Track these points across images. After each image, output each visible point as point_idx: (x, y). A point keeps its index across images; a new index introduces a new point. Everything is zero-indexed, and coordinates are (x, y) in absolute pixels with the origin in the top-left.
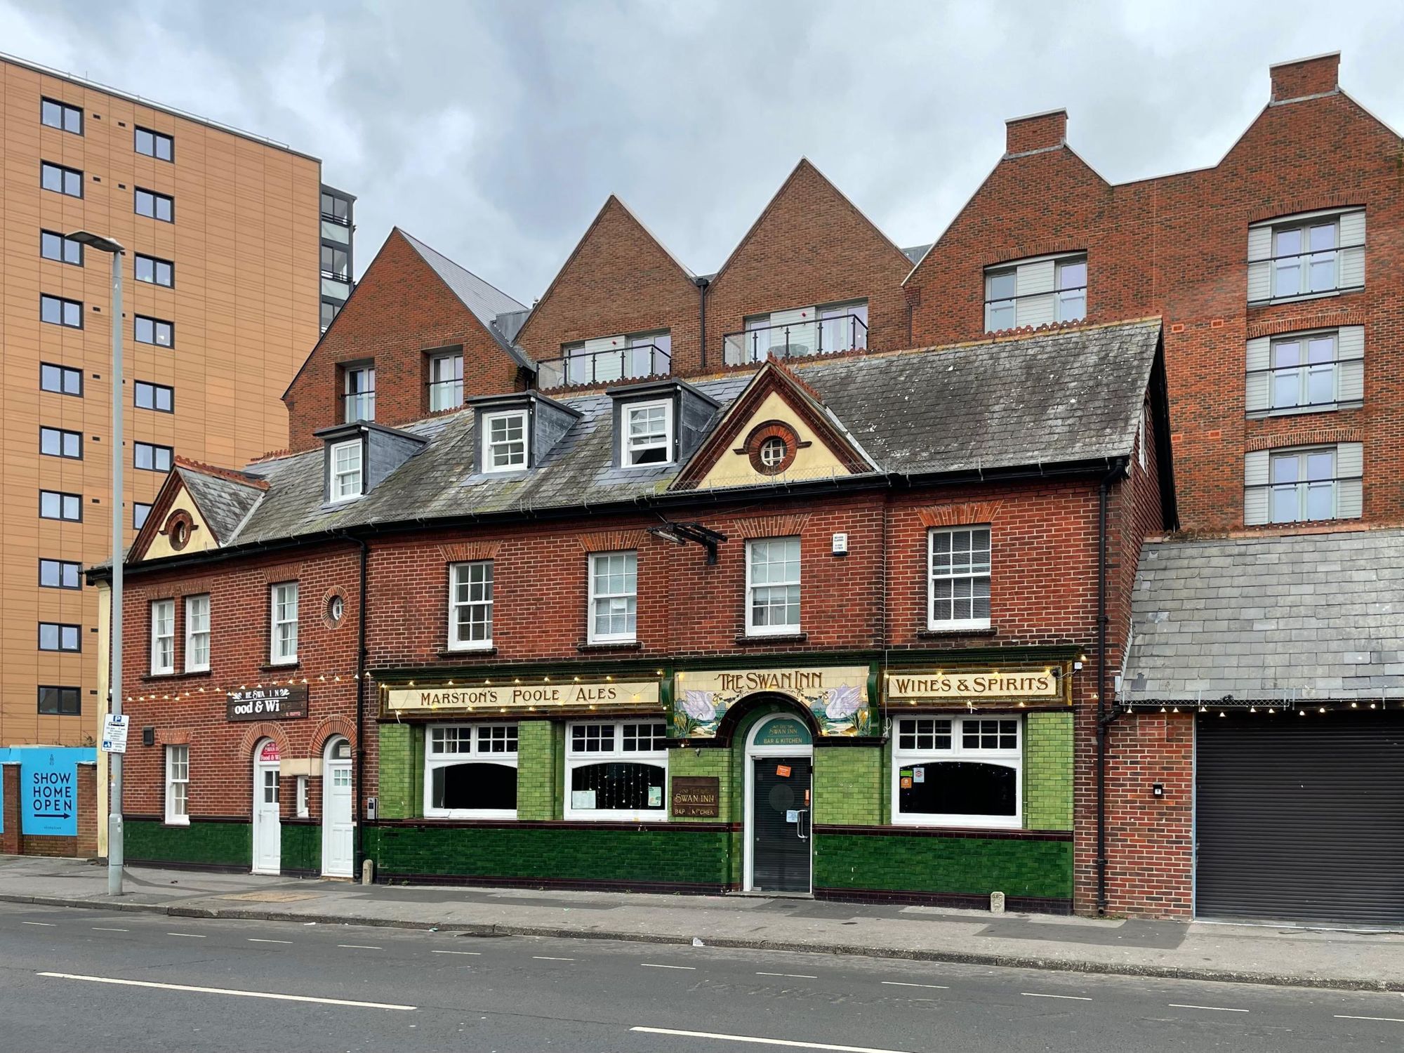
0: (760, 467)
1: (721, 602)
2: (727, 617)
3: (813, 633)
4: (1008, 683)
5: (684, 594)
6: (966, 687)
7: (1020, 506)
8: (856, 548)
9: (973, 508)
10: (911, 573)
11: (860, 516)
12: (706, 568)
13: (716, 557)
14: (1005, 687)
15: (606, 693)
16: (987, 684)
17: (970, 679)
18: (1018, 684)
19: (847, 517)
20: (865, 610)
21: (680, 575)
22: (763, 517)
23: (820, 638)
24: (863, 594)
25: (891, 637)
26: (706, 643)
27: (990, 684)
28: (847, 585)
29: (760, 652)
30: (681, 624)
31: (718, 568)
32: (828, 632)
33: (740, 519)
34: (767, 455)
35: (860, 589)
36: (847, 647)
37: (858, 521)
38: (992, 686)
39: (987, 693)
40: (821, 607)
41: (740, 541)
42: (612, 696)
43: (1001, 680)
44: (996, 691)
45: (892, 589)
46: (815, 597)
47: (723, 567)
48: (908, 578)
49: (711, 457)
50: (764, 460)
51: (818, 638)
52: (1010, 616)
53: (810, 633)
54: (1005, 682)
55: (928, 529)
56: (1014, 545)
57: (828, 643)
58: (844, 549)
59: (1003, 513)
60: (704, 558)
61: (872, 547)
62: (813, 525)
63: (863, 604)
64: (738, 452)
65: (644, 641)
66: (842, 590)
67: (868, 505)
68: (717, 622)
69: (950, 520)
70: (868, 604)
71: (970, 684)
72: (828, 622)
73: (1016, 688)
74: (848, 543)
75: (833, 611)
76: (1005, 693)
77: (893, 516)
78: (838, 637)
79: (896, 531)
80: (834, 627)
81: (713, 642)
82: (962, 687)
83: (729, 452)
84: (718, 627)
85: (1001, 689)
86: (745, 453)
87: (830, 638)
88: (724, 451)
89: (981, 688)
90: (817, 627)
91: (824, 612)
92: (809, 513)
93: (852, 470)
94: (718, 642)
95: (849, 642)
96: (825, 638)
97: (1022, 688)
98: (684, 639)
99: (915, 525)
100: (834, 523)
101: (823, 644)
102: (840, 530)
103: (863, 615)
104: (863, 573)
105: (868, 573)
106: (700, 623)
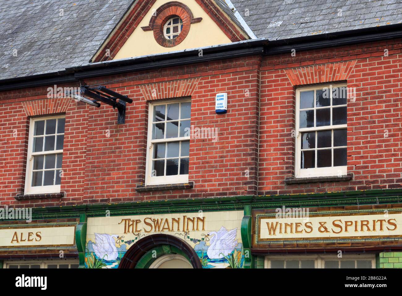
0: (161, 41)
1: (126, 156)
2: (131, 169)
3: (199, 181)
4: (362, 225)
5: (98, 150)
6: (326, 228)
7: (371, 65)
8: (235, 106)
9: (332, 68)
10: (281, 126)
11: (240, 78)
12: (116, 127)
13: (124, 118)
14: (359, 227)
15: (34, 237)
16: (343, 226)
17: (329, 221)
18: (371, 226)
19: (229, 80)
20: (241, 160)
21: (96, 133)
22: (162, 82)
23: (204, 186)
24: (240, 146)
25: (263, 184)
26: (113, 192)
27: (346, 226)
28: (228, 138)
29: (157, 198)
30: (95, 175)
31: (126, 126)
32: (211, 181)
33: (144, 84)
34: (168, 31)
35: (238, 142)
36: (225, 194)
37: (238, 83)
38: (349, 228)
39: (343, 234)
40: (206, 158)
41: (143, 103)
42: (38, 238)
43: (356, 222)
44: (351, 233)
45: (265, 141)
46: (201, 150)
47: (130, 126)
48: (278, 131)
49: (124, 34)
50: (166, 35)
51: (202, 186)
52: (364, 163)
53: (196, 182)
54: (359, 224)
55: (296, 87)
56: (366, 99)
57: (211, 190)
58: (224, 107)
59: (356, 71)
60: (115, 119)
61: (248, 105)
62: (201, 88)
63: (240, 155)
64: (145, 29)
65: (67, 191)
66: (223, 143)
67: (246, 68)
68: (123, 173)
69: (313, 78)
70: (244, 155)
71: (330, 226)
72: (211, 171)
73: (369, 229)
74: (228, 102)
75: (215, 162)
76: (359, 234)
77: (266, 78)
78: (219, 185)
79: (269, 91)
80: (215, 176)
81: (118, 191)
82: (323, 229)
83: (138, 31)
84: (123, 178)
85: (356, 230)
86: (150, 30)
87: (213, 185)
88: (134, 29)
89: (338, 229)
90: (202, 176)
91: (208, 162)
92: (198, 77)
93: (233, 39)
94: (123, 191)
95: (228, 189)
96: (209, 186)
97: (374, 229)
98: (97, 188)
99: (284, 85)
100: (218, 85)
101: (206, 191)
102: (222, 90)
103: (240, 165)
104: (241, 128)
105: (245, 127)
106: (109, 174)
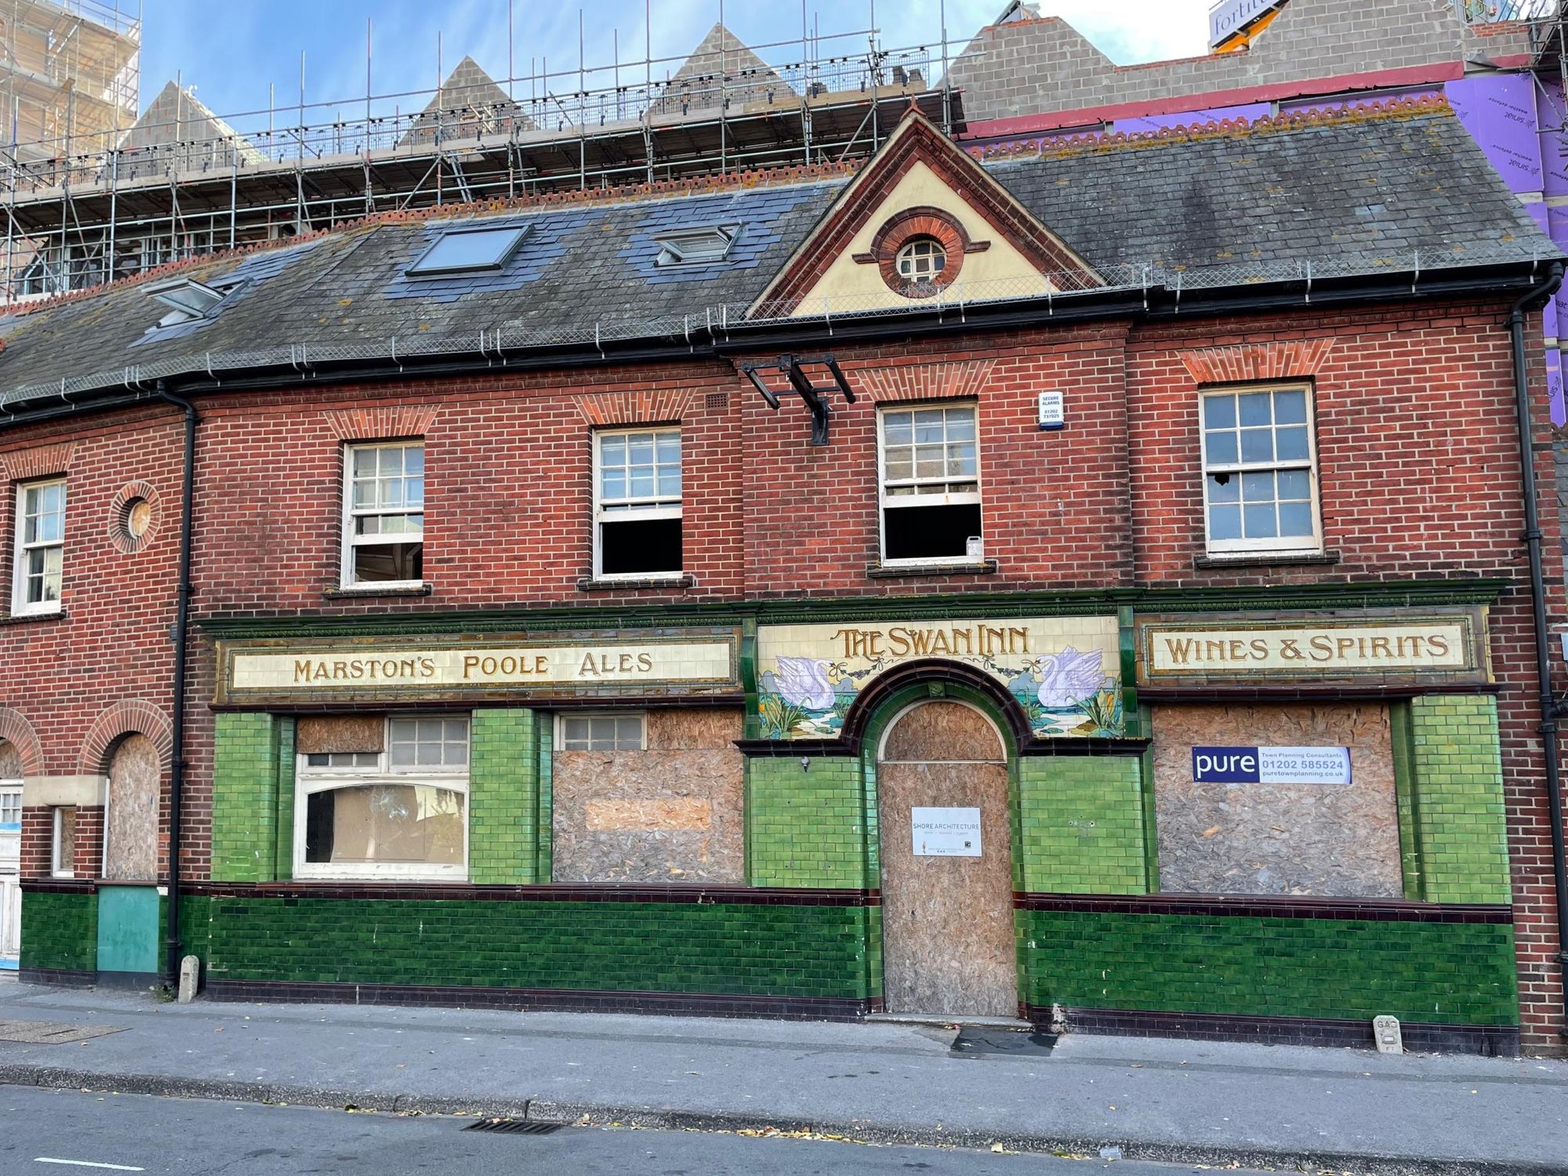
0: (895, 283)
1: (836, 508)
2: (851, 533)
3: (1008, 560)
4: (1375, 647)
5: (771, 495)
6: (1297, 652)
7: (1365, 348)
8: (1079, 417)
10: (1177, 459)
11: (1085, 364)
12: (808, 452)
13: (827, 433)
14: (1368, 651)
15: (634, 662)
16: (1334, 647)
17: (1303, 638)
18: (1393, 646)
19: (1061, 366)
20: (1101, 521)
21: (763, 462)
22: (908, 365)
23: (1022, 569)
24: (1096, 494)
25: (1145, 567)
26: (813, 577)
27: (1341, 648)
28: (1067, 479)
29: (915, 590)
30: (768, 545)
31: (832, 451)
32: (1036, 559)
33: (867, 369)
34: (906, 267)
35: (1090, 486)
36: (1071, 585)
37: (1081, 372)
38: (1345, 651)
39: (1335, 663)
40: (1020, 516)
41: (869, 406)
42: (645, 666)
43: (1361, 640)
44: (1351, 660)
45: (1143, 487)
46: (1008, 499)
47: (840, 450)
48: (1170, 469)
49: (813, 268)
50: (902, 275)
51: (1017, 569)
52: (1361, 531)
53: (1002, 560)
54: (1368, 645)
55: (1200, 387)
56: (1359, 412)
57: (1036, 577)
58: (1060, 419)
59: (1335, 359)
60: (805, 435)
61: (1108, 415)
62: (1000, 380)
63: (1096, 512)
64: (860, 260)
65: (698, 575)
66: (1057, 488)
67: (1099, 345)
68: (834, 542)
69: (1240, 371)
70: (1106, 511)
71: (1305, 647)
72: (1035, 541)
73: (1389, 654)
74: (1065, 410)
75: (1043, 523)
76: (1369, 662)
77: (1140, 364)
78: (1054, 567)
79: (1144, 391)
80: (1045, 549)
81: (825, 576)
82: (1290, 653)
83: (843, 262)
84: (834, 550)
85: (1362, 655)
86: (870, 261)
87: (1040, 568)
88: (835, 258)
89: (1325, 654)
90: (1015, 551)
91: (1025, 524)
92: (991, 359)
93: (1062, 285)
94: (835, 576)
95: (1074, 576)
96: (1030, 568)
97: (1401, 654)
98: (774, 570)
99: (1178, 381)
100: (1037, 377)
101: (1026, 578)
102: (1049, 386)
103: (1098, 529)
104: (1095, 459)
105: (1104, 459)
106: (801, 543)
